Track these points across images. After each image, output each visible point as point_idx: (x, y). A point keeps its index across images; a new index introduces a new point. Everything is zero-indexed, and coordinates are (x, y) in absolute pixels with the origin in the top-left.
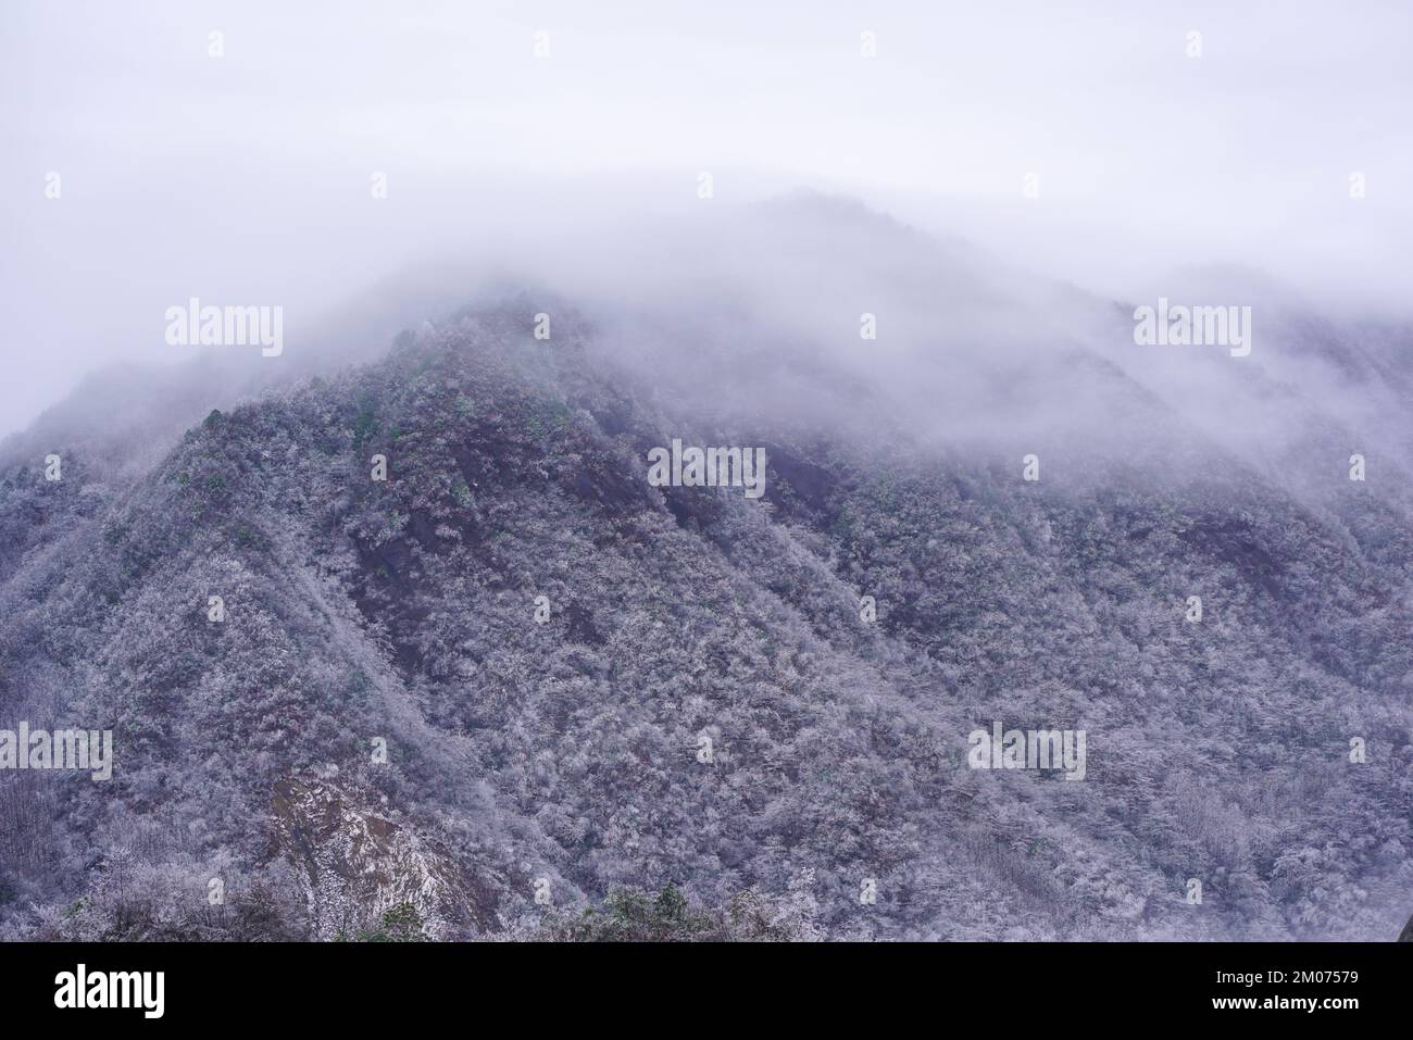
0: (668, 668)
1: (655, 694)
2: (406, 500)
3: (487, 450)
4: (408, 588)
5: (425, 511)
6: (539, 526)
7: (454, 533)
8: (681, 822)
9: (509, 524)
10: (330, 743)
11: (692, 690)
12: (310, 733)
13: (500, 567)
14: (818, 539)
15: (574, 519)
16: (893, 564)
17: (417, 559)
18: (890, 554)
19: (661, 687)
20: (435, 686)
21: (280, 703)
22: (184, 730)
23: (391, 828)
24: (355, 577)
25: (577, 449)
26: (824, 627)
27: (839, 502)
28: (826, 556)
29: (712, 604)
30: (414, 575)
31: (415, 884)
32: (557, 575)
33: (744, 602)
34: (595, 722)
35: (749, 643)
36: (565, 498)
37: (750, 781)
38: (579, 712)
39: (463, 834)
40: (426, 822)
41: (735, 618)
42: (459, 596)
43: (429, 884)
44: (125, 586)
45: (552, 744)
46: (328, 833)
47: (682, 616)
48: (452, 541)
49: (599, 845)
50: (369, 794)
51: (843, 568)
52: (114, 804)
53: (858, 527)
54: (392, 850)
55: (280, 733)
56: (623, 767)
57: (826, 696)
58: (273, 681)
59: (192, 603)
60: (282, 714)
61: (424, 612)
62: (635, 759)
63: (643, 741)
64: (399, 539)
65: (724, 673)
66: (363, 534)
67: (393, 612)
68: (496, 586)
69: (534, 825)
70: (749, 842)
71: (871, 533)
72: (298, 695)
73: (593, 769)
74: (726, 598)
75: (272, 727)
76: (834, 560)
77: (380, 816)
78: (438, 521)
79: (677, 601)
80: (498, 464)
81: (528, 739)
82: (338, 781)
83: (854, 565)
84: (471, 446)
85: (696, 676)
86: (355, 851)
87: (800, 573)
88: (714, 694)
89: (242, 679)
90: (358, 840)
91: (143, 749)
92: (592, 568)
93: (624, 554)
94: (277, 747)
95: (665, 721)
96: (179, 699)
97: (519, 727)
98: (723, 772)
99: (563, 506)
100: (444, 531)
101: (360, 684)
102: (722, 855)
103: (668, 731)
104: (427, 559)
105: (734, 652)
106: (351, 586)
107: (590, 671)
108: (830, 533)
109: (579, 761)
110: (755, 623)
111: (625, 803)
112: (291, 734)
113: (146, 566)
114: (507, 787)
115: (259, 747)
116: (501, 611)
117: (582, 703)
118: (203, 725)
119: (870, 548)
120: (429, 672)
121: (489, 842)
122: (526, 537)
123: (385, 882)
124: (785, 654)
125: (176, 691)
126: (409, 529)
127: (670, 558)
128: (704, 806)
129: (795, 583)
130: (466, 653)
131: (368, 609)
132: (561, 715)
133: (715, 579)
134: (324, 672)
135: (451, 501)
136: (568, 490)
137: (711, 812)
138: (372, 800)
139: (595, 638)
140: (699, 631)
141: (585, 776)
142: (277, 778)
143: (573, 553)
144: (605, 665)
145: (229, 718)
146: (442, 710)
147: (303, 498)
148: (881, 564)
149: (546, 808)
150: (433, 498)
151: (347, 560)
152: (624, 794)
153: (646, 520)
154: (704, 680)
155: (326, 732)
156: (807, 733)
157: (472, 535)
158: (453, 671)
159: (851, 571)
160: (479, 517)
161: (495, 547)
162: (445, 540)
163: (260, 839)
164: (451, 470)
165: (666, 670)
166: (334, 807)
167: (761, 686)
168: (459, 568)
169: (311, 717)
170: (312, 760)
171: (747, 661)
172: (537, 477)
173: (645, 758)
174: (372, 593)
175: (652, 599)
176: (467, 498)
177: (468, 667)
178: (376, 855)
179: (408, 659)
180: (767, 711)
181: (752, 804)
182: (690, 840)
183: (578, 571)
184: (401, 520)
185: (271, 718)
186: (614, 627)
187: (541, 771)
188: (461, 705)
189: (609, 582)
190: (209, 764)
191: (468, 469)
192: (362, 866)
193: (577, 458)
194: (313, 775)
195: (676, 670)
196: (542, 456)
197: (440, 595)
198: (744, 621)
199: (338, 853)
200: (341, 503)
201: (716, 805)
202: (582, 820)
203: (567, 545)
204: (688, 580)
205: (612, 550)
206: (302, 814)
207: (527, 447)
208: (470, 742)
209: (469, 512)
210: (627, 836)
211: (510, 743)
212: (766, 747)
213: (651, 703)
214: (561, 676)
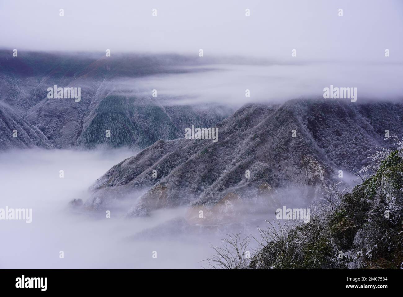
0: (350, 140)
1: (348, 144)
2: (315, 115)
3: (325, 107)
4: (315, 127)
5: (318, 116)
6: (332, 119)
7: (321, 119)
8: (352, 162)
9: (328, 118)
10: (308, 151)
11: (353, 143)
12: (306, 150)
13: (327, 125)
14: (368, 119)
15: (337, 118)
16: (378, 123)
17: (316, 123)
18: (378, 122)
19: (349, 143)
20: (319, 141)
21: (302, 145)
22: (290, 149)
23: (317, 163)
24: (308, 125)
25: (337, 108)
26: (369, 133)
27: (371, 114)
28: (369, 122)
29: (355, 131)
30: (316, 125)
31: (320, 171)
32: (335, 126)
33: (359, 131)
34: (340, 147)
35: (360, 137)
36: (336, 115)
37: (360, 157)
38: (338, 146)
39: (326, 165)
40: (321, 163)
41: (358, 133)
42: (322, 129)
43: (322, 171)
44: (279, 126)
45: (335, 150)
46: (308, 164)
47: (351, 132)
48: (321, 121)
49: (341, 165)
50: (314, 159)
51: (371, 123)
52: (282, 158)
53: (373, 118)
54: (317, 166)
55: (302, 150)
56: (344, 154)
57: (370, 145)
58: (301, 142)
59: (290, 131)
60: (302, 147)
61: (317, 130)
62: (346, 153)
63: (347, 150)
64: (314, 120)
65: (357, 141)
66: (309, 119)
67: (313, 130)
68: (327, 127)
69: (333, 162)
70: (360, 165)
71: (375, 119)
72: (304, 145)
73: (340, 154)
74: (357, 130)
75: (301, 149)
76: (370, 122)
77: (315, 162)
78: (319, 118)
79: (350, 130)
80: (327, 109)
81: (331, 149)
82: (310, 157)
83: (373, 123)
84: (323, 107)
85: (353, 141)
86: (312, 166)
87: (366, 125)
88: (356, 144)
89: (297, 142)
90: (312, 165)
91: (284, 151)
92: (339, 125)
93: (344, 123)
94: (302, 152)
95: (350, 148)
96: (289, 144)
97: (330, 148)
98: (357, 155)
99: (336, 116)
100: (320, 119)
101: (311, 143)
102: (357, 167)
103: (350, 149)
104: (318, 123)
105: (358, 138)
106: (307, 126)
107: (339, 140)
108: (369, 118)
109: (338, 153)
110: (361, 134)
111: (344, 159)
112: (304, 150)
113: (282, 123)
114: (329, 156)
115: (300, 152)
116: (328, 131)
117: (338, 145)
118: (292, 148)
119: (375, 121)
120: (318, 139)
121: (329, 166)
122: (331, 120)
123: (316, 171)
124: (365, 138)
125: (289, 143)
126: (315, 119)
127: (350, 124)
128: (354, 160)
129: (365, 126)
130: (323, 137)
131: (310, 129)
132: (336, 146)
133: (356, 127)
134: (307, 141)
135: (321, 115)
136: (336, 113)
137: (355, 161)
138: (314, 160)
139: (340, 135)
140: (354, 135)
141: (339, 155)
142: (302, 156)
143: (337, 123)
144: (341, 139)
145: (295, 147)
146: (320, 144)
147: (301, 113)
148: (376, 123)
149: (334, 160)
150: (319, 114)
151: (307, 122)
152: (344, 158)
153: (346, 118)
154: (354, 142)
155: (308, 150)
156: (368, 150)
157: (324, 120)
158: (321, 139)
159: (372, 124)
160: (325, 117)
161: (327, 122)
162: (320, 120)
163: (301, 165)
164: (321, 110)
165: (349, 140)
166: (309, 160)
167: (362, 143)
168: (322, 125)
169: (306, 148)
170: (306, 154)
171: (360, 139)
172: (332, 112)
173: (347, 153)
174: (310, 127)
175: (347, 130)
176: (323, 115)
177: (323, 139)
178: (315, 167)
179: (315, 137)
180: (363, 147)
181: (361, 160)
182: (353, 165)
183: (338, 126)
184: (314, 117)
185: (301, 148)
186: (342, 134)
187: (333, 154)
188: (322, 144)
189: (341, 127)
190: (293, 153)
191: (323, 110)
192: (313, 168)
193: (337, 109)
194: (307, 156)
195: (351, 140)
196: (332, 109)
197: (319, 128)
198: (359, 134)
199: (310, 166)
200: (306, 114)
201: (356, 160)
202: (339, 162)
203: (336, 122)
204: (352, 127)
205: (342, 122)
206: (305, 161)
207: (331, 107)
208: (324, 149)
209: (323, 116)
210: (345, 164)
211: (329, 149)
212: (363, 152)
213: (347, 145)
214: (336, 141)
